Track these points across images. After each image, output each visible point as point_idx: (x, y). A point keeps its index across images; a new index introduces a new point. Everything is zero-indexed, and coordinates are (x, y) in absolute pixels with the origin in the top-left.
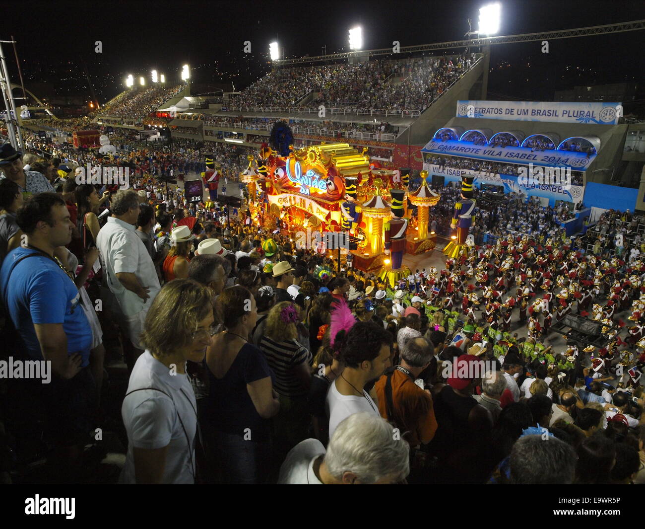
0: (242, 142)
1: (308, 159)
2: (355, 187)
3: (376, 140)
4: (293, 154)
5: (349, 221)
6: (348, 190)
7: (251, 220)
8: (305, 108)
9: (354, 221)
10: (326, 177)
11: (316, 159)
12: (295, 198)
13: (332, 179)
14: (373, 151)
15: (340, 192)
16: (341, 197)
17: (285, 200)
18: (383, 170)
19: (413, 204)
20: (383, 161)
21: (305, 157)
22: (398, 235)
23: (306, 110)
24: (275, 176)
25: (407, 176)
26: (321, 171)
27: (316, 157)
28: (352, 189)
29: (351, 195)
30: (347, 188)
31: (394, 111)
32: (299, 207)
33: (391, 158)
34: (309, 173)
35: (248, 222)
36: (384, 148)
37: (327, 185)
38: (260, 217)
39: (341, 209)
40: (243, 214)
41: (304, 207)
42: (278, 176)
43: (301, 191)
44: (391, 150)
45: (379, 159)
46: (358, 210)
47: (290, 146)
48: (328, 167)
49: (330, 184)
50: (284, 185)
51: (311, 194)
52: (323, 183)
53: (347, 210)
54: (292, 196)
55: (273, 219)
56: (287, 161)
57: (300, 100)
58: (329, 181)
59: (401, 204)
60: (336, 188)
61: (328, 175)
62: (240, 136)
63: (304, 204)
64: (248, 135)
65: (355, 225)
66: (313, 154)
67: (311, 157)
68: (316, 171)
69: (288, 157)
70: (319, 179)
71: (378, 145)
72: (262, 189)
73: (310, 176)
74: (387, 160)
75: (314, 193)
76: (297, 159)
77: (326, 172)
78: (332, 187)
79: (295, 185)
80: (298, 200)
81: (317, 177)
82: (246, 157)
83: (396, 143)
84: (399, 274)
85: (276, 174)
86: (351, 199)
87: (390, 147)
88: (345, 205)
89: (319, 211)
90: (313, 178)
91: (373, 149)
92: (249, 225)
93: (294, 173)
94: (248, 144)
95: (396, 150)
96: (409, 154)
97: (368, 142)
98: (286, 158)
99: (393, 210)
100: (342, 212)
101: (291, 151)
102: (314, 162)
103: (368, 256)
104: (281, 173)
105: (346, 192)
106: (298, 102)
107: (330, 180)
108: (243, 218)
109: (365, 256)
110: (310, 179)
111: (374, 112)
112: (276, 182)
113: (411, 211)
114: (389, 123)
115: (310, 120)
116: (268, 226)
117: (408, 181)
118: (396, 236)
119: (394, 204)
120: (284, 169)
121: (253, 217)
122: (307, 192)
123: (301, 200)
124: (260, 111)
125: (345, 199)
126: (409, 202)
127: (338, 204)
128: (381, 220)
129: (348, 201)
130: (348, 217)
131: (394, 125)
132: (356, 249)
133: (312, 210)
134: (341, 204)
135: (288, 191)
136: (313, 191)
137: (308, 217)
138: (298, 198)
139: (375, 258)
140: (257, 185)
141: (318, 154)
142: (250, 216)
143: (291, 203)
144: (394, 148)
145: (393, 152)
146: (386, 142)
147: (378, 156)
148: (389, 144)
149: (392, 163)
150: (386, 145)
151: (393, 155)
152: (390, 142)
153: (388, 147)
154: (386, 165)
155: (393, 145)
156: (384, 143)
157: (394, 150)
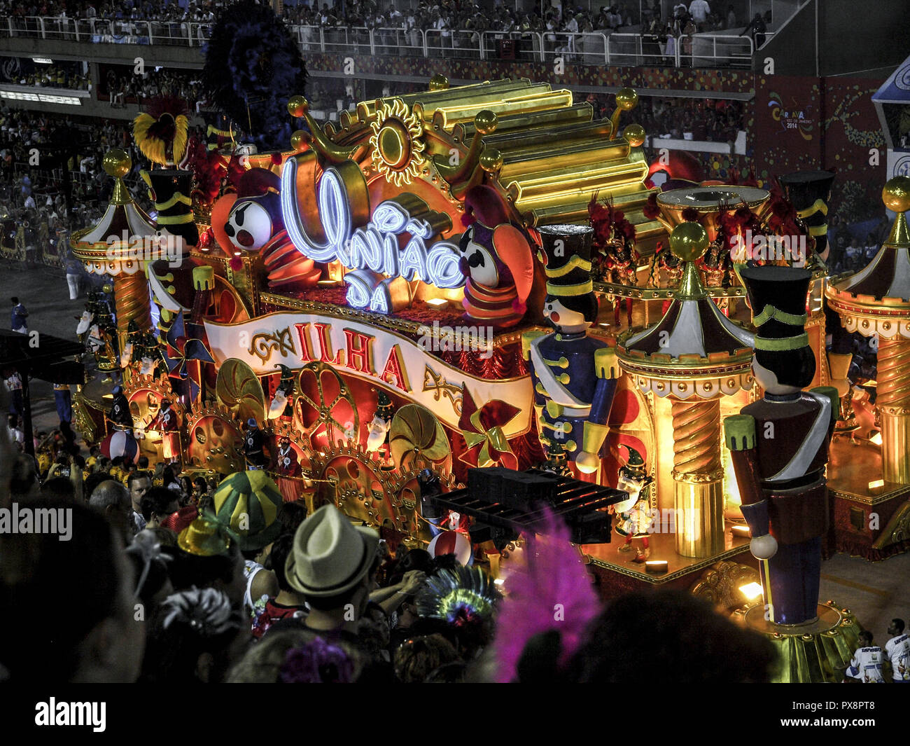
0: (77, 102)
1: (377, 156)
2: (587, 266)
3: (670, 61)
4: (306, 140)
5: (571, 420)
6: (556, 282)
7: (132, 441)
9: (591, 419)
10: (458, 229)
11: (409, 156)
12: (323, 330)
13: (485, 239)
14: (658, 111)
15: (524, 289)
16: (531, 317)
17: (280, 340)
18: (709, 187)
19: (851, 328)
20: (709, 154)
21: (359, 150)
22: (795, 469)
24: (234, 240)
25: (819, 206)
26: (433, 205)
27: (409, 146)
28: (577, 277)
29: (571, 303)
30: (550, 273)
32: (343, 368)
33: (742, 137)
34: (387, 217)
35: (117, 445)
36: (708, 96)
37: (465, 266)
38: (171, 425)
39: (529, 366)
40: (95, 415)
41: (368, 367)
42: (246, 238)
43: (350, 297)
44: (739, 104)
45: (687, 144)
46: (607, 363)
47: (293, 105)
48: (465, 186)
49: (477, 260)
50: (275, 276)
51: (396, 311)
52: (446, 257)
53: (557, 372)
54: (313, 319)
55: (231, 428)
56: (286, 169)
58: (472, 248)
59: (798, 330)
60: (505, 279)
61: (466, 220)
62: (67, 74)
63: (367, 356)
64: (103, 68)
65: (596, 435)
66: (397, 132)
67: (390, 146)
68: (413, 206)
69: (285, 155)
70: (429, 243)
71: (680, 85)
72: (176, 297)
73: (389, 229)
74: (725, 148)
75: (408, 306)
76: (325, 162)
77: (454, 208)
78: (485, 273)
79: (325, 275)
80: (338, 341)
81: (419, 232)
82: (98, 166)
84: (809, 647)
85: (237, 228)
86: (571, 320)
87: (734, 88)
88: (549, 350)
89: (435, 384)
90: (403, 239)
91: (660, 101)
92: (125, 462)
93: (319, 219)
94: (105, 110)
95: (761, 99)
96: (823, 116)
97: (634, 72)
98: (277, 160)
99: (766, 359)
100: (536, 381)
101: (296, 125)
102: (400, 168)
103: (664, 569)
104: (258, 222)
105: (551, 290)
107: (476, 241)
108: (98, 433)
109: (650, 570)
110: (387, 243)
112: (236, 263)
113: (846, 363)
116: (211, 462)
117: (824, 230)
118: (785, 475)
119: (770, 330)
120: (272, 206)
121: (140, 425)
122: (378, 301)
123: (352, 335)
125: (546, 324)
126: (833, 319)
127: (517, 346)
128: (711, 408)
129: (559, 330)
130: (561, 399)
132: (606, 538)
133: (402, 382)
134: (529, 345)
135: (293, 302)
136: (402, 297)
137: (387, 416)
138: (338, 327)
139: (695, 575)
140: (154, 284)
141: (419, 132)
142: (130, 423)
143: (307, 353)
144: (753, 92)
145: (750, 112)
146: (717, 69)
147: (685, 134)
148: (730, 78)
149: (747, 159)
150: (714, 81)
151: (750, 123)
152: (735, 68)
153: (725, 88)
154: (719, 172)
155: (745, 82)
156: (705, 73)
157: (750, 101)
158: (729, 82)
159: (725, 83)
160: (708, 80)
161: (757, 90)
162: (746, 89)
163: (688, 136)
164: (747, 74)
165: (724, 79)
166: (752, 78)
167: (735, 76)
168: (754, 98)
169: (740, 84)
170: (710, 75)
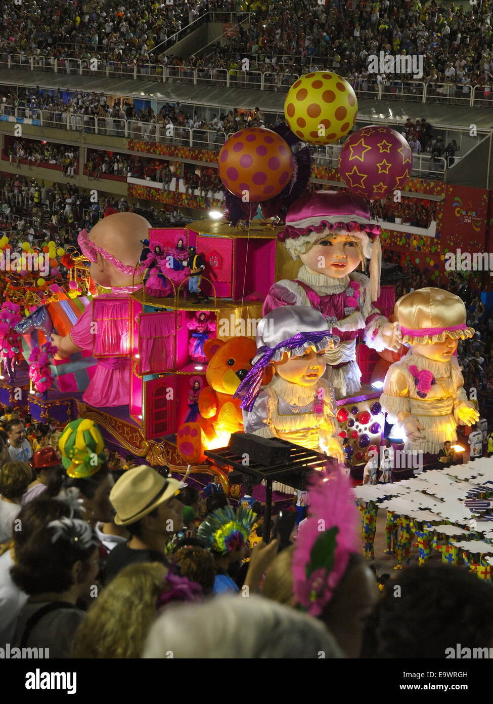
8: (184, 67)
20: (409, 236)
23: (185, 74)
31: (446, 88)
33: (433, 225)
36: (413, 195)
44: (433, 203)
45: (397, 226)
57: (170, 43)
74: (419, 231)
83: (448, 183)
87: (431, 192)
95: (448, 201)
96: (489, 217)
106: (162, 49)
111: (387, 89)
114: (430, 121)
115: (196, 102)
124: (49, 70)
131: (446, 126)
144: (443, 195)
145: (440, 209)
146: (421, 178)
147: (396, 219)
148: (429, 185)
149: (436, 240)
150: (418, 186)
151: (440, 216)
152: (433, 178)
153: (425, 192)
154: (416, 247)
155: (439, 188)
156: (412, 180)
157: (441, 201)
158: (428, 188)
159: (425, 188)
160: (415, 185)
161: (446, 194)
162: (439, 193)
163: (398, 220)
164: (441, 183)
165: (425, 185)
166: (443, 186)
167: (432, 184)
168: (444, 200)
169: (435, 189)
170: (416, 181)
